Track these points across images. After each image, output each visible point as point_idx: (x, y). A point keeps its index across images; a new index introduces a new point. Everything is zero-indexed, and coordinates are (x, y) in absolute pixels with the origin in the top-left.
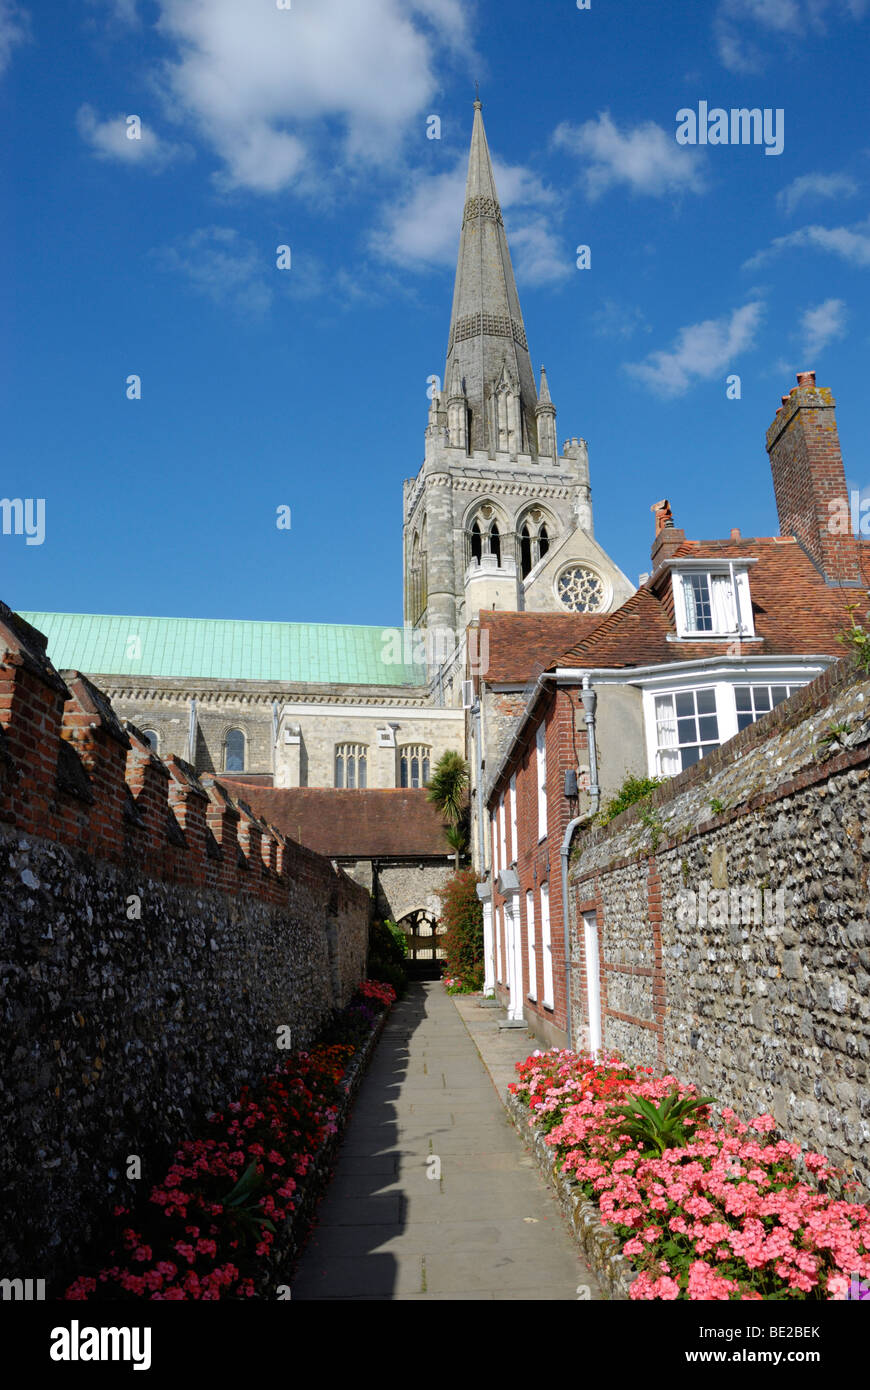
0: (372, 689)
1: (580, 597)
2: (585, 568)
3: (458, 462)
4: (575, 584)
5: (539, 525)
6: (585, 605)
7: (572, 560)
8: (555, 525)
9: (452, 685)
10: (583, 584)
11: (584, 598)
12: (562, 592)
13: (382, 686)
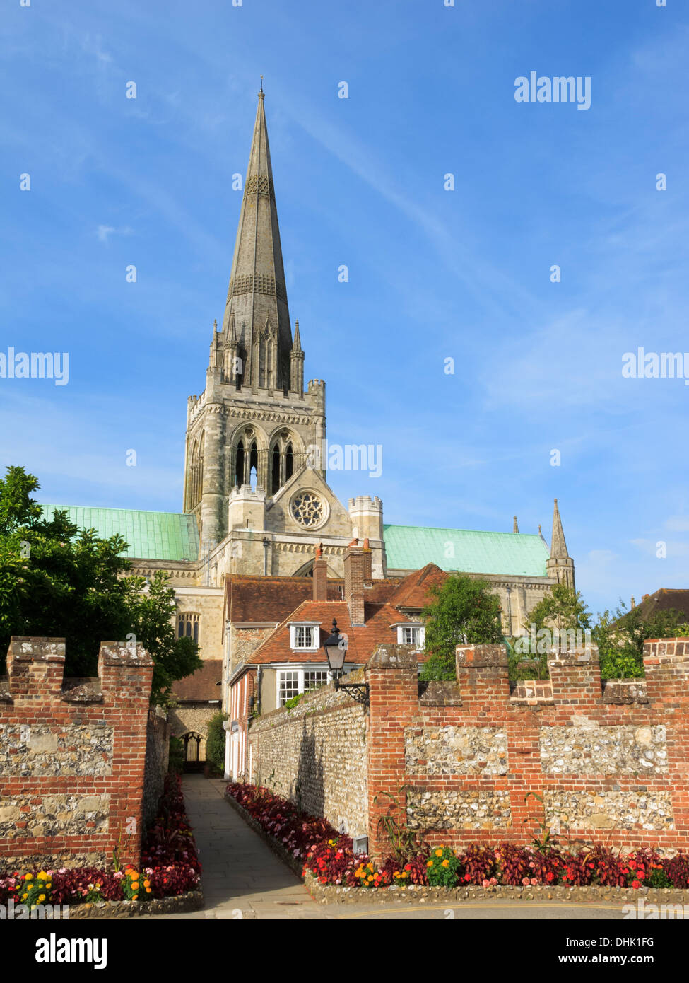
0: (158, 563)
1: (307, 514)
2: (311, 493)
3: (230, 395)
4: (304, 504)
5: (287, 444)
6: (310, 519)
7: (302, 489)
8: (299, 444)
9: (216, 568)
10: (309, 505)
11: (309, 514)
12: (295, 510)
13: (166, 561)
